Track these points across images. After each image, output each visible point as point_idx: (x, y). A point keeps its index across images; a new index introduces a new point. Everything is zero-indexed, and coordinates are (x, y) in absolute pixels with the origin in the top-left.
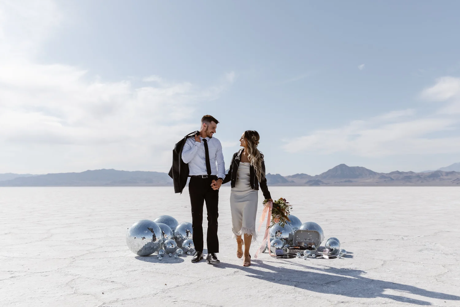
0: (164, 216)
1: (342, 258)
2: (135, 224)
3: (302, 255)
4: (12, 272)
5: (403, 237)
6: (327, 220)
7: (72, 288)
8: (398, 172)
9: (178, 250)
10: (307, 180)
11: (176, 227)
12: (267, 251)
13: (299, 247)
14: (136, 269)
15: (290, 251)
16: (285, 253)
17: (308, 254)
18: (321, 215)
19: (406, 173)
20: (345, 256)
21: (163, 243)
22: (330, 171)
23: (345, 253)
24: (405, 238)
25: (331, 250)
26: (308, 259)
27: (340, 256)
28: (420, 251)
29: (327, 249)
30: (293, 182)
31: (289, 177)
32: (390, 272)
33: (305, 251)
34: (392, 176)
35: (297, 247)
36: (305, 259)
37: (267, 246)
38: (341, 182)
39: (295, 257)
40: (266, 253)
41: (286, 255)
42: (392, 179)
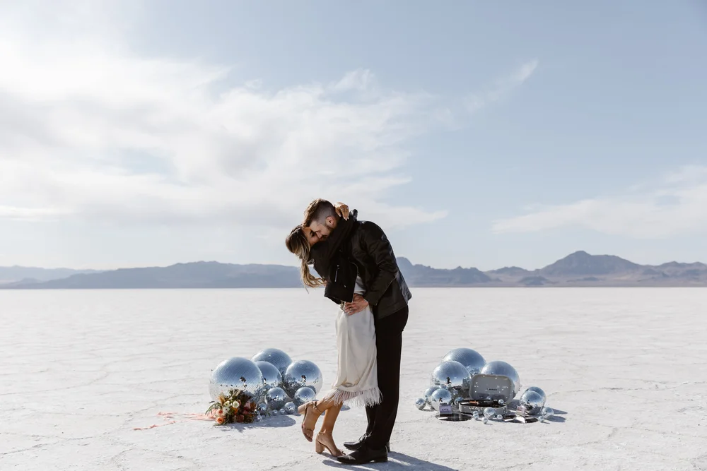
0: (270, 351)
1: (546, 421)
2: (223, 363)
3: (481, 415)
4: (38, 438)
5: (658, 384)
6: (538, 352)
7: (119, 466)
8: (675, 264)
9: (287, 404)
10: (521, 278)
11: (287, 366)
12: (427, 407)
13: (477, 403)
14: (218, 436)
15: (463, 408)
16: (455, 411)
17: (492, 414)
18: (532, 341)
19: (690, 265)
20: (551, 419)
21: (265, 393)
22: (559, 262)
23: (552, 414)
24: (663, 386)
25: (530, 408)
26: (489, 422)
27: (542, 418)
28: (682, 410)
29: (523, 407)
30: (498, 280)
31: (493, 272)
32: (620, 449)
33: (486, 409)
34: (666, 271)
35: (474, 402)
36: (485, 423)
37: (427, 399)
38: (578, 280)
39: (470, 418)
40: (425, 410)
41: (458, 415)
42: (665, 276)
